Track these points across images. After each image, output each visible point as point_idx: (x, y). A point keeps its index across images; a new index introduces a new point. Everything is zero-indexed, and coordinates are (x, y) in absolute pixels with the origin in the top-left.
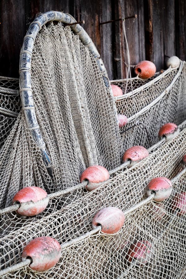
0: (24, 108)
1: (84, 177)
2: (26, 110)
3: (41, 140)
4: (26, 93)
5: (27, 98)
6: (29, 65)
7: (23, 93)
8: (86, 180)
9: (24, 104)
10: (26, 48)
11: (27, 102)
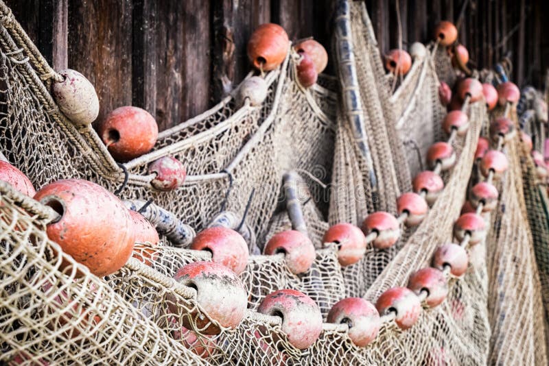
0: (350, 113)
1: (402, 208)
2: (354, 115)
3: (368, 154)
4: (353, 92)
5: (354, 99)
6: (352, 56)
7: (349, 94)
8: (406, 211)
9: (351, 108)
10: (345, 33)
11: (355, 105)
